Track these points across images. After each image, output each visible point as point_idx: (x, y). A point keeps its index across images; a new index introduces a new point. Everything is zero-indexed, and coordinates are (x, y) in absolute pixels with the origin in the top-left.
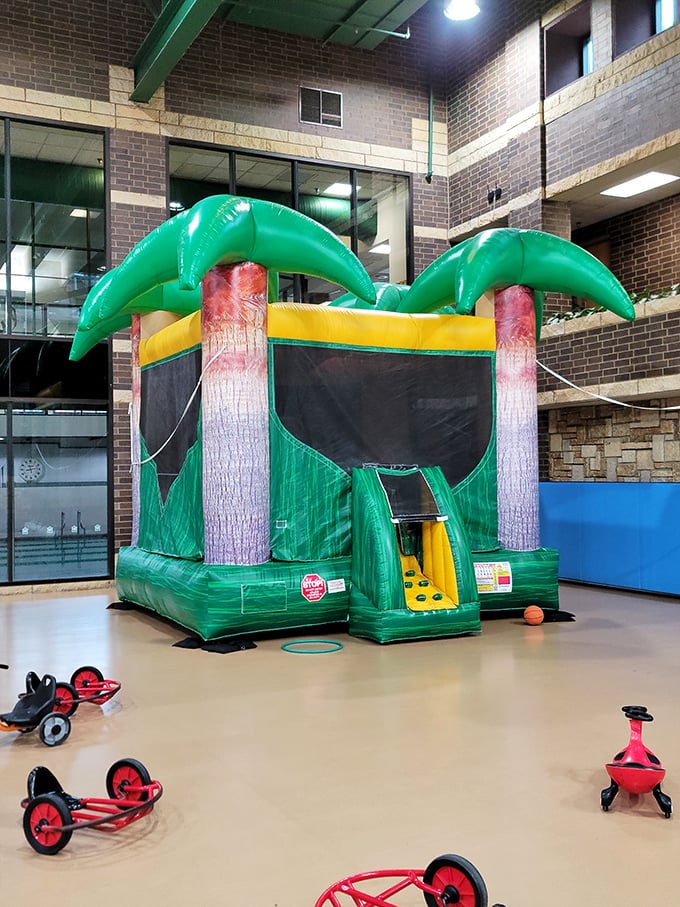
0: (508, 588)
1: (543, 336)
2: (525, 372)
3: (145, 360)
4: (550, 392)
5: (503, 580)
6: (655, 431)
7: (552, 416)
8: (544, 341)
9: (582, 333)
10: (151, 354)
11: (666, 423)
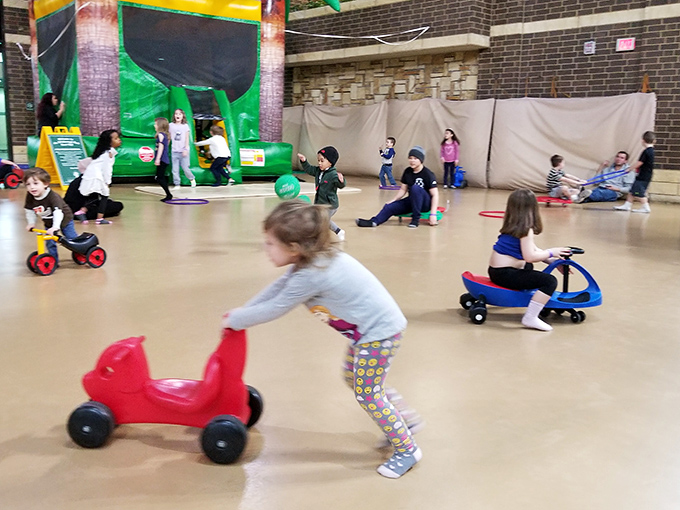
0: (262, 164)
1: (290, 19)
2: (278, 37)
3: (39, 15)
4: (295, 55)
5: (260, 159)
6: (352, 81)
7: (295, 71)
8: (291, 22)
9: (314, 18)
10: (43, 10)
11: (358, 77)
